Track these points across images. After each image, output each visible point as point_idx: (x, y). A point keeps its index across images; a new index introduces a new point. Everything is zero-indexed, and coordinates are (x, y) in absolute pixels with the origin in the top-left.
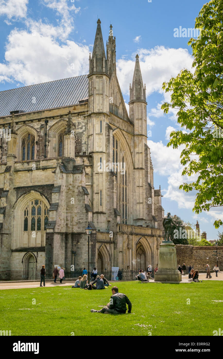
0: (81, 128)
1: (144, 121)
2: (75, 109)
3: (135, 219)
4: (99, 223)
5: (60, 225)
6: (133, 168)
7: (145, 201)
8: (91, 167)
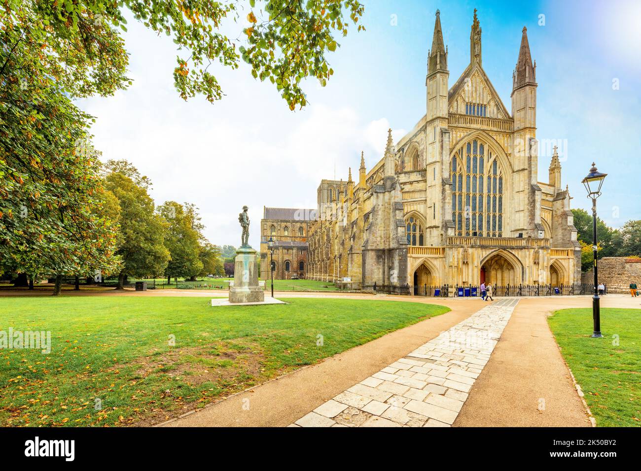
0: (423, 144)
2: (418, 127)
3: (513, 230)
4: (432, 238)
5: (375, 242)
6: (511, 172)
7: (528, 208)
8: (425, 181)
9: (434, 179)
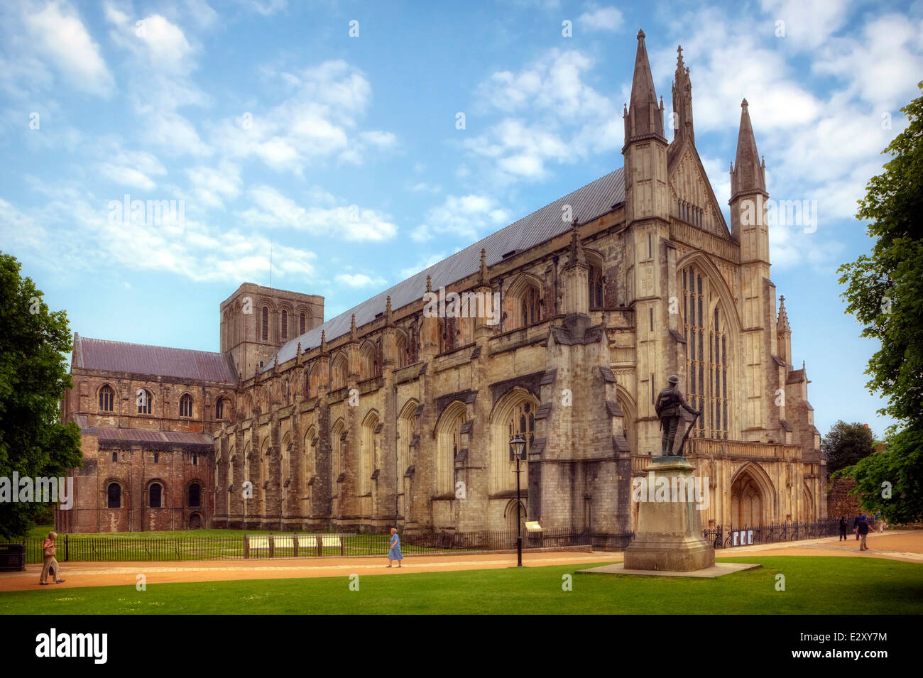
0: (615, 258)
1: (760, 230)
2: (602, 223)
3: (744, 429)
4: (650, 440)
5: (558, 445)
6: (738, 330)
7: (766, 393)
8: (633, 330)
9: (652, 330)
